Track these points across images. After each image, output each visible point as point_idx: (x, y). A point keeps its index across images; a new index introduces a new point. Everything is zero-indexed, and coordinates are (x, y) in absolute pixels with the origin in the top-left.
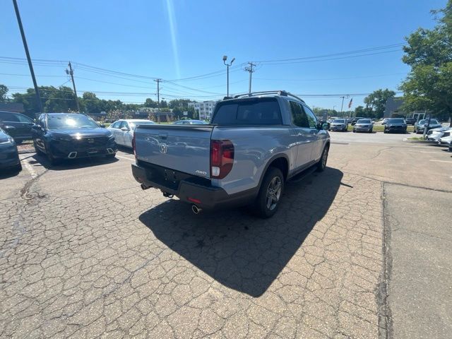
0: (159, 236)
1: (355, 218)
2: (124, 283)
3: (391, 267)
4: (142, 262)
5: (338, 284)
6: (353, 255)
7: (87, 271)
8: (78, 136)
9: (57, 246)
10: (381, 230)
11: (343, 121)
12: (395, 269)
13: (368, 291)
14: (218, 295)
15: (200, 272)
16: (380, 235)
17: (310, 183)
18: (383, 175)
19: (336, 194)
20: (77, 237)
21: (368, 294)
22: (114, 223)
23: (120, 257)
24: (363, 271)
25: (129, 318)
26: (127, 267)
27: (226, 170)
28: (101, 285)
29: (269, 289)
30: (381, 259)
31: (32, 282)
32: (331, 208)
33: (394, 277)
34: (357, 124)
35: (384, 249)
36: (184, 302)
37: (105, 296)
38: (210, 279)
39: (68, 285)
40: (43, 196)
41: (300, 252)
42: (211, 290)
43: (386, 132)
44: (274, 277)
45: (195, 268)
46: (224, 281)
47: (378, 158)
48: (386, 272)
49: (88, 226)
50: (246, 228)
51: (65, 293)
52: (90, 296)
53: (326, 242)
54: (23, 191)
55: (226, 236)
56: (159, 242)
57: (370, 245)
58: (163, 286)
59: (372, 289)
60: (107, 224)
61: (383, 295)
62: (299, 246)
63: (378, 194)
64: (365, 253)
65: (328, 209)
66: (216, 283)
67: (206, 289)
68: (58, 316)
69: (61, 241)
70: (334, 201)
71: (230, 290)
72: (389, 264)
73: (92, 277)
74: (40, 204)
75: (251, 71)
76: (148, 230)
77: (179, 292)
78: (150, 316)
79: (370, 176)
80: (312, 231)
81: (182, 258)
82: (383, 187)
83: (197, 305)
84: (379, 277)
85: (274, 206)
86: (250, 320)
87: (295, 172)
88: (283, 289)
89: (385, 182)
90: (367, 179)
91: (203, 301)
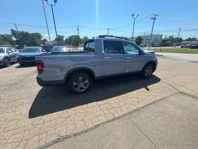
1: (115, 106)
2: (15, 101)
3: (86, 132)
4: (26, 97)
5: (55, 127)
6: (82, 120)
9: (20, 87)
20: (26, 86)
23: (24, 94)
24: (72, 128)
25: (3, 109)
29: (35, 118)
33: (78, 136)
38: (30, 108)
42: (25, 111)
44: (43, 115)
48: (80, 133)
55: (55, 96)
57: (97, 120)
58: (19, 105)
59: (62, 136)
61: (61, 140)
62: (69, 109)
63: (159, 98)
64: (88, 122)
66: (29, 110)
69: (23, 86)
77: (19, 108)
78: (6, 111)
81: (34, 99)
82: (172, 95)
83: (16, 113)
84: (73, 133)
85: (83, 90)
86: (17, 123)
87: (104, 76)
88: (38, 120)
89: (181, 93)
90: (171, 88)
91: (19, 113)
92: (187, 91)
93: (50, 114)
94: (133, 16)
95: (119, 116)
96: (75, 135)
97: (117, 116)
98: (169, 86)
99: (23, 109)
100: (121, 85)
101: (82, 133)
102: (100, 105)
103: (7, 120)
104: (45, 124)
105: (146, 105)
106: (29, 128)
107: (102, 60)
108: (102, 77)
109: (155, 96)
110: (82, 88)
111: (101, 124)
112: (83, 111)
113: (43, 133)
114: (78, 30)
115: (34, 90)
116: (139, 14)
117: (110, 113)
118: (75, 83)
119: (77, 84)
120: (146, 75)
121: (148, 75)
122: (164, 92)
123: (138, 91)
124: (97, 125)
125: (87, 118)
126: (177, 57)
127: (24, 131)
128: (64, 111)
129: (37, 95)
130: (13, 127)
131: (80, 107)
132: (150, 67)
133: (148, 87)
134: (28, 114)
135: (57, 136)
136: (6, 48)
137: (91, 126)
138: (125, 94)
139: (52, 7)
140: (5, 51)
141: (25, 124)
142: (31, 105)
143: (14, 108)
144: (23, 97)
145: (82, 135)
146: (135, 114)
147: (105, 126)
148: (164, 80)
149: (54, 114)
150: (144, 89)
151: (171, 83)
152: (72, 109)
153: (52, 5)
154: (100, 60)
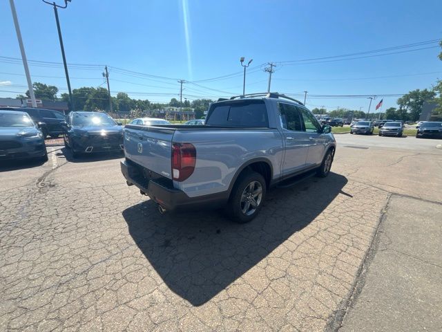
0: (132, 232)
1: (340, 232)
2: (82, 273)
3: (360, 293)
4: (106, 255)
5: (290, 304)
6: (320, 273)
7: (56, 258)
8: (103, 133)
9: (44, 232)
10: (365, 249)
11: (368, 124)
12: (363, 296)
13: (320, 317)
14: (160, 298)
15: (154, 273)
16: (362, 254)
17: (306, 189)
18: (396, 185)
19: (330, 203)
20: (63, 225)
21: (319, 320)
22: (99, 215)
23: (89, 249)
24: (324, 293)
25: (70, 309)
26: (91, 259)
27: (187, 173)
28: (62, 273)
29: (212, 300)
30: (352, 282)
31: (10, 263)
32: (318, 218)
33: (358, 305)
34: (384, 127)
35: (360, 270)
36: (125, 301)
37: (61, 284)
38: (160, 280)
39: (36, 269)
40: (54, 186)
41: (262, 263)
42: (156, 292)
43: (418, 137)
44: (223, 286)
45: (151, 267)
46: (172, 285)
47: (397, 165)
48: (352, 298)
49: (77, 216)
50: (218, 232)
51: (30, 277)
52: (49, 283)
53: (296, 255)
54: (40, 180)
55: (194, 238)
56: (130, 238)
57: (345, 265)
58: (114, 281)
59: (327, 315)
60: (93, 216)
61: (336, 325)
62: (264, 257)
63: (380, 206)
64: (336, 272)
65: (314, 219)
66: (164, 286)
67: (151, 290)
68: (14, 297)
69: (48, 227)
70: (325, 211)
71: (173, 294)
72: (358, 289)
73: (58, 265)
74: (48, 193)
75: (271, 72)
76: (125, 225)
77: (125, 290)
78: (89, 310)
79: (378, 186)
80: (286, 241)
81: (143, 256)
83: (136, 305)
84: (341, 303)
87: (283, 177)
89: (394, 194)
90: (373, 188)
91: (143, 302)
92: (399, 191)
93: (239, 281)
94: (242, 61)
95: (367, 247)
96: (350, 303)
98: (368, 186)
99: (144, 291)
100: (299, 193)
101: (356, 297)
104: (257, 305)
109: (372, 205)
110: (251, 208)
117: (348, 246)
119: (245, 198)
120: (325, 170)
122: (373, 196)
124: (359, 274)
125: (323, 265)
131: (281, 247)
132: (329, 156)
133: (344, 191)
137: (350, 278)
138: (327, 208)
139: (56, 9)
141: (204, 323)
143: (108, 295)
144: (97, 258)
145: (360, 300)
147: (372, 270)
151: (364, 181)
153: (54, 4)
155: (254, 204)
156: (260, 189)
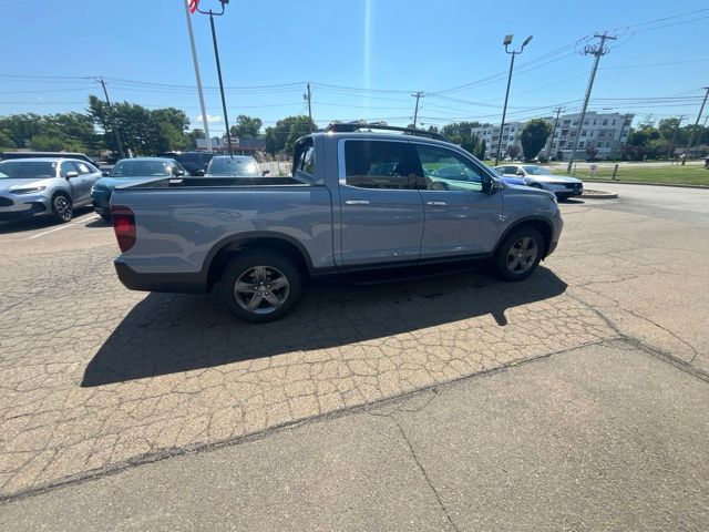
4: (91, 321)
6: (238, 406)
7: (61, 314)
25: (17, 355)
26: (78, 321)
28: (48, 327)
29: (100, 386)
32: (368, 342)
35: (289, 424)
36: (50, 362)
37: (37, 335)
38: (93, 355)
39: (41, 319)
42: (76, 363)
44: (125, 379)
45: (104, 342)
51: (31, 323)
52: (33, 331)
53: (245, 377)
56: (130, 310)
66: (89, 360)
71: (84, 370)
73: (55, 319)
75: (599, 53)
77: (62, 354)
78: (24, 360)
80: (265, 359)
81: (114, 330)
82: (584, 345)
83: (51, 368)
84: (196, 444)
85: (272, 310)
86: (44, 399)
87: (345, 267)
88: (108, 393)
89: (625, 339)
91: (58, 368)
94: (507, 43)
95: (363, 402)
96: (201, 449)
97: (355, 401)
98: (590, 312)
99: (70, 359)
100: (409, 300)
101: (223, 446)
102: (312, 364)
103: (20, 387)
104: (123, 407)
105: (472, 376)
106: (73, 415)
107: (336, 208)
108: (337, 268)
109: (518, 347)
110: (264, 304)
111: (291, 423)
112: (251, 376)
113: (107, 434)
114: (308, 97)
115: (121, 302)
116: (530, 38)
117: (337, 390)
118: (240, 286)
119: (248, 287)
120: (511, 266)
121: (519, 267)
122: (561, 332)
123: (462, 324)
124: (280, 426)
125: (256, 400)
126: (674, 203)
127: (58, 422)
128: (190, 373)
129: (127, 317)
130: (30, 409)
131: (246, 363)
132: (526, 241)
133: (507, 313)
134: (81, 375)
135: (146, 445)
136: (60, 161)
137: (260, 426)
138: (413, 333)
139: (212, 19)
140: (58, 170)
141: (66, 401)
142: (99, 347)
143: (47, 354)
144: (82, 322)
145: (220, 451)
146: (420, 401)
147: (303, 430)
148: (578, 291)
149: (158, 379)
150: (489, 319)
151: (601, 302)
152: (217, 368)
153: (211, 13)
154: (327, 209)
155: (272, 299)
156: (282, 281)
